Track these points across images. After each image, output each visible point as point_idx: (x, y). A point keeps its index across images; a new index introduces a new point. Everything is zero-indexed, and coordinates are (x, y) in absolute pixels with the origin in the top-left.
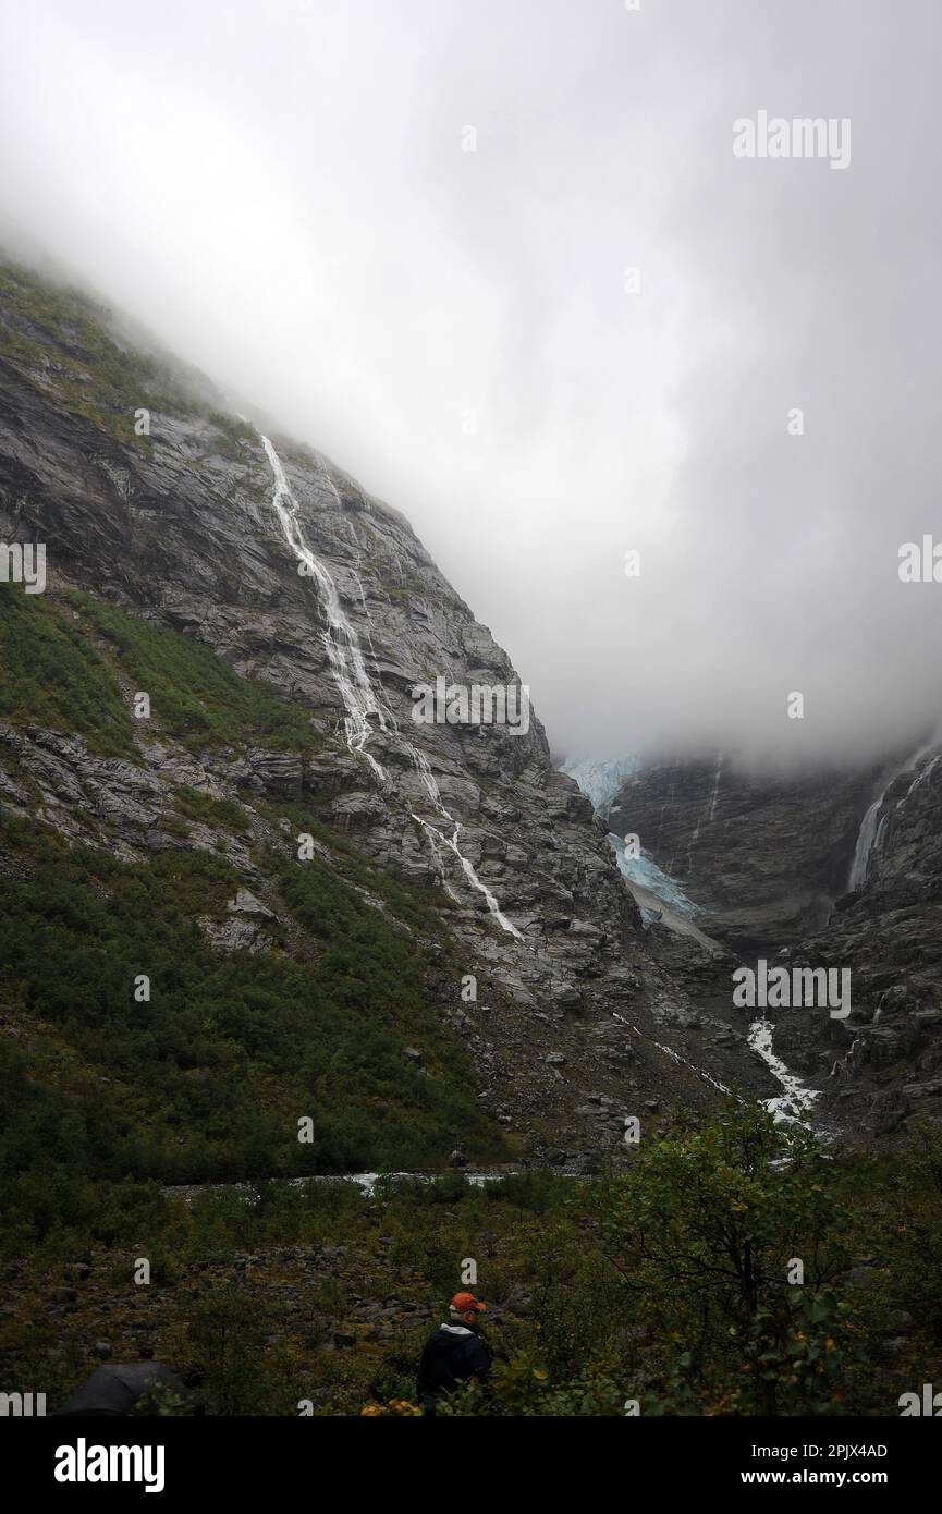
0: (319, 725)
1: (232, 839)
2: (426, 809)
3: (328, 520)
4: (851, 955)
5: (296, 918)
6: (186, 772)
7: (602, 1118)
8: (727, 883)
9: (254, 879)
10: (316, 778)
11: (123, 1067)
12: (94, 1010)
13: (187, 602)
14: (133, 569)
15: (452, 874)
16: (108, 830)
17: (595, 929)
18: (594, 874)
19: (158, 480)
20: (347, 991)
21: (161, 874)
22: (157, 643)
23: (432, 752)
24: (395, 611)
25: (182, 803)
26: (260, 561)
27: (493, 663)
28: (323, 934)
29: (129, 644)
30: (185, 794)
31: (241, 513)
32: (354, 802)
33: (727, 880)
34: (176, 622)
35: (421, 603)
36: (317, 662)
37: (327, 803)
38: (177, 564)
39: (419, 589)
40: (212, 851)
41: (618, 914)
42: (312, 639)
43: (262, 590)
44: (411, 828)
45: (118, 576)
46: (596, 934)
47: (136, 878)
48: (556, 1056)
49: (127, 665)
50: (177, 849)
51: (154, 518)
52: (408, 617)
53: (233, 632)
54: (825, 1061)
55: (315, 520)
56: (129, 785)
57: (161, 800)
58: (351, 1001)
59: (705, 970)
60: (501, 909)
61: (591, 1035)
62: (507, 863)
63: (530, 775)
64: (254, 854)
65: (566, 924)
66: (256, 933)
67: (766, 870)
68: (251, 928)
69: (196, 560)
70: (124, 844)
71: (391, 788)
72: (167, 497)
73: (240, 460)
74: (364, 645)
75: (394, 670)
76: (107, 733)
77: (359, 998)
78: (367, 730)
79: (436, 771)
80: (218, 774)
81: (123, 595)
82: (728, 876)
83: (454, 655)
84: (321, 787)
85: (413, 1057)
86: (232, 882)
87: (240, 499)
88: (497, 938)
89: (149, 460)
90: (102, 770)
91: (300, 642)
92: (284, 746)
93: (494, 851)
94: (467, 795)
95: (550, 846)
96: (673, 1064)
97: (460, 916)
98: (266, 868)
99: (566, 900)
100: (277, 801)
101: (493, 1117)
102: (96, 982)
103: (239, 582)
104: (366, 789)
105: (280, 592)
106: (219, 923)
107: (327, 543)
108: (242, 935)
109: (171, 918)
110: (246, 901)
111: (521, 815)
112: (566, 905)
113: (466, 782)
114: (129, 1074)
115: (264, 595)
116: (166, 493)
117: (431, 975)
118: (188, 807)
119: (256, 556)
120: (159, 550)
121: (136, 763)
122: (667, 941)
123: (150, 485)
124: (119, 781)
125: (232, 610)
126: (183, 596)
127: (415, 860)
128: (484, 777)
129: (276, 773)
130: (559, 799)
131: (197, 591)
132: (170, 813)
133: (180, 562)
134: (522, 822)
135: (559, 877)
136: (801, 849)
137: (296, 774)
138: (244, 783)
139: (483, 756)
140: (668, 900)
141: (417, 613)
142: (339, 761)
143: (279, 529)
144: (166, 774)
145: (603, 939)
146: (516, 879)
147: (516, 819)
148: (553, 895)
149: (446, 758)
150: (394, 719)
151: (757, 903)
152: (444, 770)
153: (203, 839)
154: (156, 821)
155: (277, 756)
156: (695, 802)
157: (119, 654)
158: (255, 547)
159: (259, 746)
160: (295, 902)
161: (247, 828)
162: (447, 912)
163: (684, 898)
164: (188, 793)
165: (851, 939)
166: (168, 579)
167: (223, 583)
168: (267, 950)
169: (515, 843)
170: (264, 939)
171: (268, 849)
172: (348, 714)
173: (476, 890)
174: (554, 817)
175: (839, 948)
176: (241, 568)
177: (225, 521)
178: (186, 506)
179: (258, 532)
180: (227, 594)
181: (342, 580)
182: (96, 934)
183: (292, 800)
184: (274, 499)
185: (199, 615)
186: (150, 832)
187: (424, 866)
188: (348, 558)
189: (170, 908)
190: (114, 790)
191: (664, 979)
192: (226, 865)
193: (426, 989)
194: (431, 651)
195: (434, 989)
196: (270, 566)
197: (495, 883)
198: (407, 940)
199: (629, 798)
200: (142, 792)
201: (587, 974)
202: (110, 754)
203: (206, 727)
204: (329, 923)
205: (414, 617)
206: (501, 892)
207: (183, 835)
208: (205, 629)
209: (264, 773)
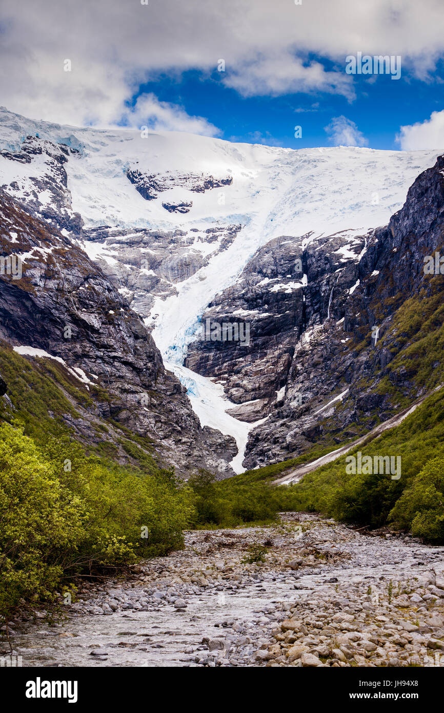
1: (108, 435)
6: (89, 417)
18: (185, 416)
19: (40, 303)
27: (142, 335)
32: (123, 415)
37: (117, 415)
51: (41, 317)
59: (222, 444)
63: (160, 379)
65: (180, 440)
69: (55, 330)
72: (44, 309)
84: (114, 411)
88: (166, 449)
91: (88, 352)
92: (103, 400)
93: (158, 419)
98: (117, 443)
112: (179, 433)
120: (45, 329)
122: (210, 433)
123: (38, 305)
128: (149, 388)
129: (103, 409)
130: (170, 386)
134: (162, 404)
135: (176, 423)
136: (265, 376)
139: (147, 379)
146: (165, 427)
155: (102, 404)
159: (96, 401)
162: (152, 444)
164: (92, 423)
178: (48, 310)
183: (108, 417)
206: (162, 434)
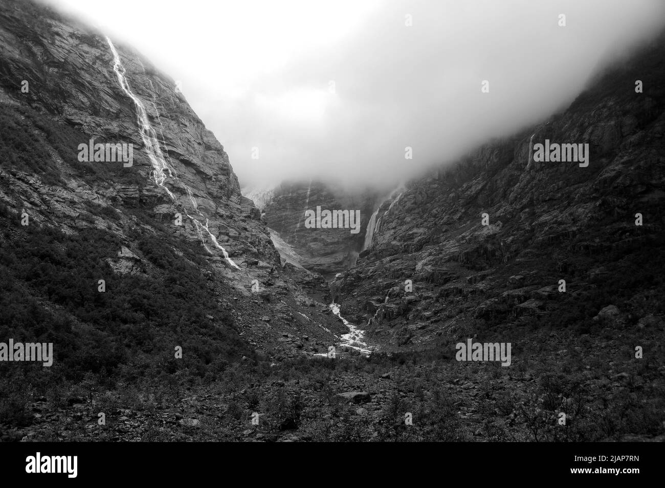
0: (143, 173)
1: (114, 224)
2: (193, 213)
3: (140, 78)
4: (371, 276)
5: (149, 260)
6: (87, 194)
7: (289, 343)
8: (312, 246)
9: (127, 243)
10: (146, 198)
11: (98, 324)
12: (78, 299)
13: (76, 114)
14: (48, 96)
15: (207, 241)
16: (57, 219)
17: (268, 265)
18: (264, 242)
19: (59, 54)
20: (178, 291)
21: (85, 239)
22: (64, 133)
23: (193, 187)
24: (173, 123)
25: (88, 208)
26: (109, 95)
27: (216, 148)
28: (161, 266)
29: (52, 132)
30: (89, 204)
31: (99, 73)
32: (163, 209)
33: (313, 245)
34: (70, 123)
35: (184, 119)
36: (139, 145)
37: (152, 209)
38: (70, 96)
39: (182, 113)
40: (107, 230)
41: (274, 259)
42: (136, 134)
43: (111, 110)
44: (188, 221)
46: (269, 267)
47: (75, 241)
48: (266, 318)
49: (51, 142)
50: (91, 229)
51: (57, 73)
52: (179, 125)
53: (99, 129)
54: (365, 318)
55: (134, 78)
56: (63, 199)
57: (79, 206)
58: (180, 295)
59: (311, 283)
60: (229, 257)
61: (275, 309)
62: (229, 236)
63: (234, 198)
64: (124, 231)
65: (256, 263)
66: (133, 266)
67: (329, 241)
68: (130, 264)
69: (79, 94)
70: (65, 226)
71: (178, 203)
72: (64, 63)
73: (97, 47)
74: (159, 137)
75: (174, 149)
76: (49, 174)
77: (183, 294)
78: (164, 176)
79: (195, 195)
80: (101, 195)
81: (43, 109)
82: (313, 243)
83: (199, 144)
84: (148, 202)
85: (211, 319)
86: (118, 244)
87: (98, 65)
88: (230, 269)
89: (53, 44)
90: (50, 191)
91: (131, 135)
92: (130, 183)
93: (223, 231)
94: (210, 206)
95: (246, 229)
96: (307, 321)
97: (214, 259)
98: (131, 237)
99: (255, 253)
100: (128, 208)
101: (248, 343)
102: (75, 287)
103: (100, 106)
104: (167, 203)
105: (120, 111)
106: (115, 262)
107: (140, 90)
108: (127, 267)
109: (94, 259)
110: (126, 252)
111: (233, 216)
112: (256, 255)
113: (209, 201)
114: (102, 327)
115: (112, 112)
116: (63, 61)
117: (210, 284)
118: (92, 209)
119: (108, 94)
120: (60, 88)
121: (66, 189)
122: (293, 271)
123: (55, 56)
124: (59, 197)
125: (98, 119)
126: (74, 111)
127: (192, 235)
128: (216, 198)
129: (128, 195)
130: (246, 209)
131: (80, 109)
132: (85, 212)
133: (71, 94)
134: (233, 219)
135: (251, 243)
136: (343, 232)
137: (137, 196)
138: (114, 199)
139: (215, 189)
140: (288, 254)
141: (182, 124)
142: (156, 190)
143: (117, 81)
144: (78, 194)
145: (272, 270)
146: (234, 243)
147: (231, 217)
148: (250, 251)
149: (199, 190)
150: (175, 172)
151: (326, 255)
152: (199, 195)
153: (101, 224)
154: (79, 216)
155: (128, 187)
156: (298, 212)
157: (47, 137)
158: (107, 89)
159: (118, 182)
160: (147, 253)
161: (119, 219)
162: (208, 257)
163: (294, 253)
164: (90, 203)
165: (372, 269)
166: (66, 102)
167: (93, 105)
168: (138, 273)
169: (232, 228)
170: (136, 269)
171: (130, 229)
172: (154, 169)
173: (218, 248)
174: (245, 217)
175: (367, 273)
176: (101, 99)
177: (92, 76)
178: (73, 68)
179: (108, 83)
180: (95, 111)
181: (148, 107)
182: (65, 266)
183: (135, 207)
184: (114, 66)
185: (82, 120)
186: (76, 221)
187: (196, 237)
188: (150, 97)
189: (92, 255)
190: (57, 201)
191: (296, 286)
192: (113, 236)
193: (209, 291)
194: (189, 141)
195: (213, 290)
196: (115, 99)
197: (226, 245)
198: (196, 269)
199: (269, 210)
200: (71, 202)
201: (268, 284)
202: (54, 184)
203: (94, 173)
204: (164, 262)
205: (181, 125)
206: (229, 249)
207: (92, 222)
208: (85, 127)
209: (122, 195)
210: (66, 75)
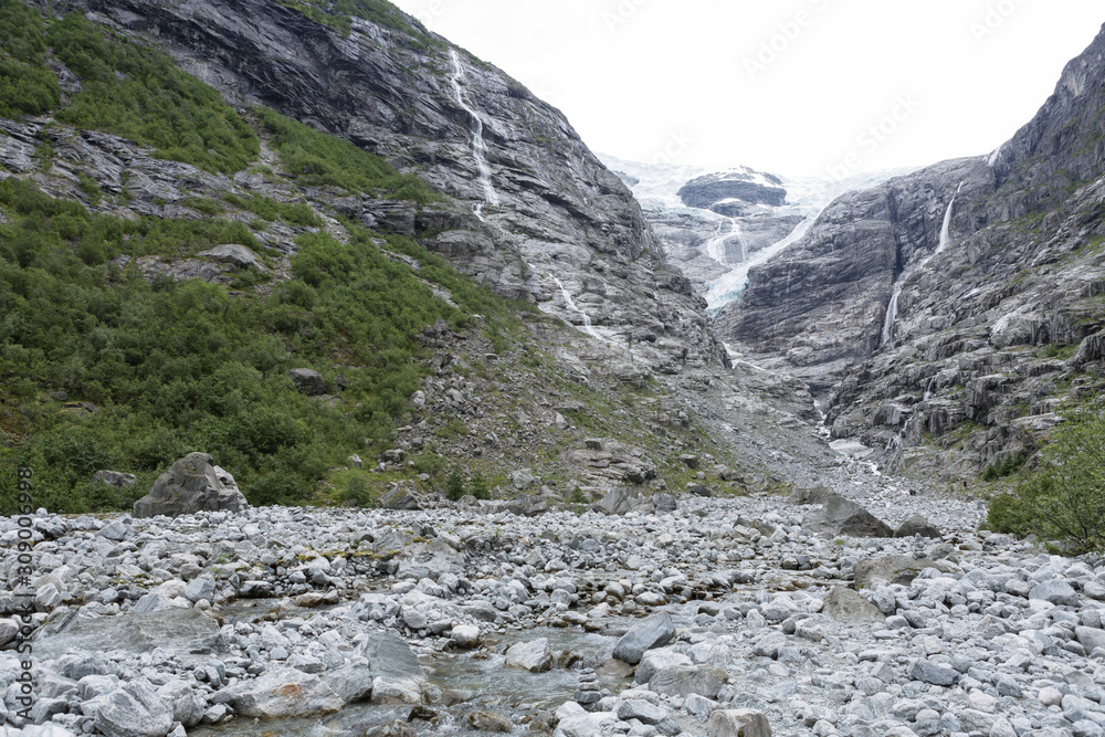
10: (425, 219)
13: (368, 129)
14: (328, 108)
17: (676, 344)
26: (430, 108)
27: (620, 193)
31: (420, 79)
32: (458, 236)
34: (359, 142)
36: (470, 172)
37: (434, 236)
38: (363, 105)
42: (468, 157)
43: (431, 126)
45: (316, 113)
46: (681, 350)
51: (347, 76)
52: (551, 155)
53: (403, 149)
54: (880, 439)
62: (605, 297)
63: (643, 260)
65: (652, 339)
69: (378, 103)
73: (428, 55)
75: (534, 181)
79: (556, 240)
81: (319, 125)
82: (797, 349)
83: (588, 184)
84: (430, 225)
87: (421, 72)
89: (345, 38)
91: (457, 158)
92: (402, 196)
93: (594, 289)
94: (580, 256)
95: (650, 296)
103: (413, 119)
104: (474, 230)
105: (446, 128)
107: (492, 108)
113: (582, 249)
115: (433, 130)
116: (357, 59)
120: (348, 95)
122: (749, 374)
123: (344, 53)
125: (405, 136)
126: (366, 126)
129: (390, 213)
130: (666, 278)
131: (378, 123)
133: (365, 104)
135: (654, 314)
137: (409, 214)
143: (451, 94)
149: (568, 234)
152: (563, 240)
158: (429, 100)
159: (384, 199)
166: (356, 115)
167: (399, 118)
176: (416, 111)
177: (405, 82)
179: (433, 93)
180: (403, 127)
185: (377, 138)
187: (522, 286)
194: (568, 177)
196: (439, 112)
205: (556, 155)
206: (596, 313)
208: (381, 147)
209: (379, 212)
210: (360, 77)
